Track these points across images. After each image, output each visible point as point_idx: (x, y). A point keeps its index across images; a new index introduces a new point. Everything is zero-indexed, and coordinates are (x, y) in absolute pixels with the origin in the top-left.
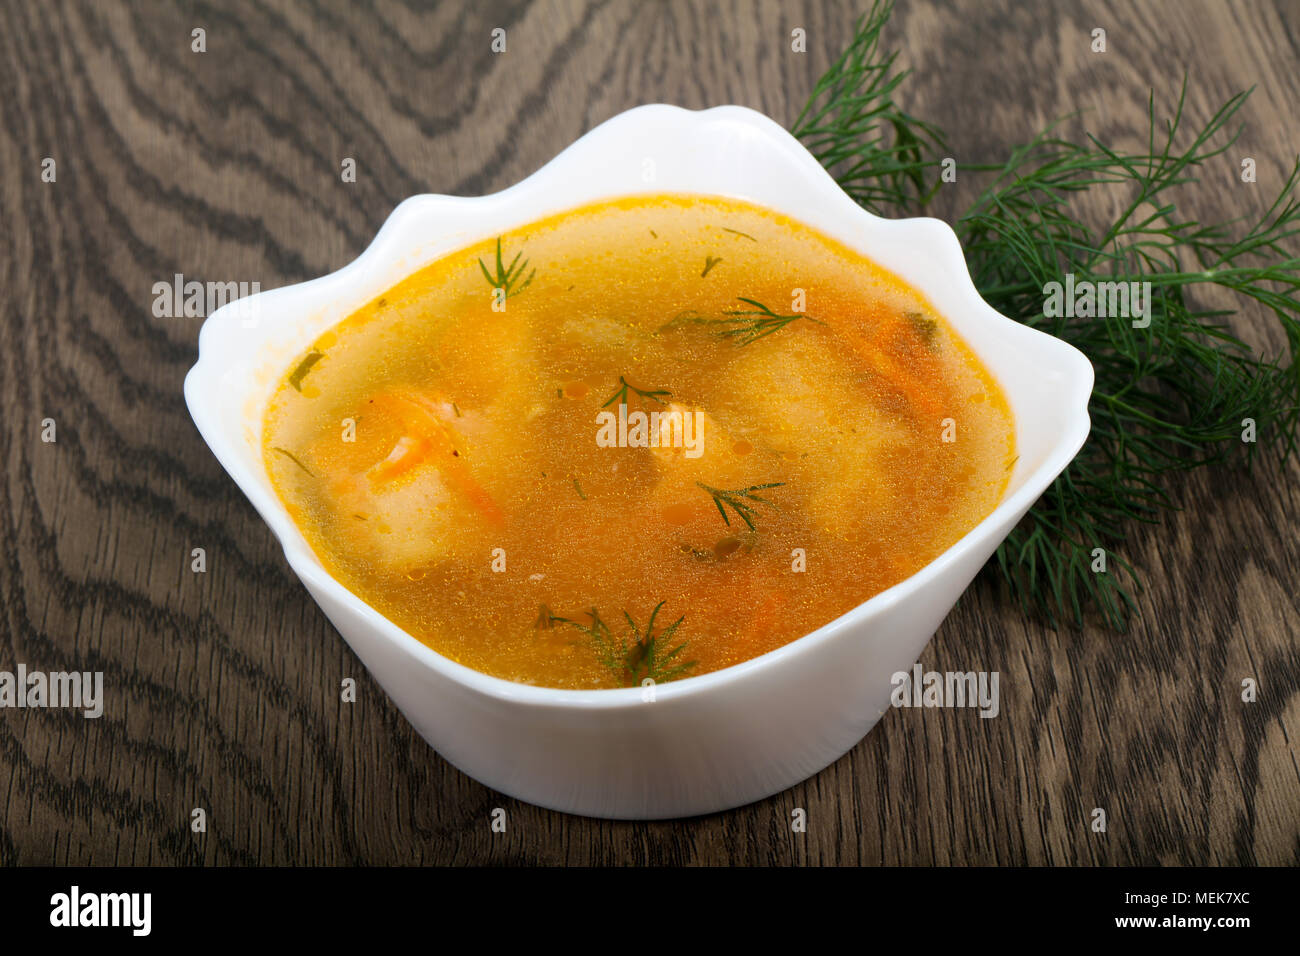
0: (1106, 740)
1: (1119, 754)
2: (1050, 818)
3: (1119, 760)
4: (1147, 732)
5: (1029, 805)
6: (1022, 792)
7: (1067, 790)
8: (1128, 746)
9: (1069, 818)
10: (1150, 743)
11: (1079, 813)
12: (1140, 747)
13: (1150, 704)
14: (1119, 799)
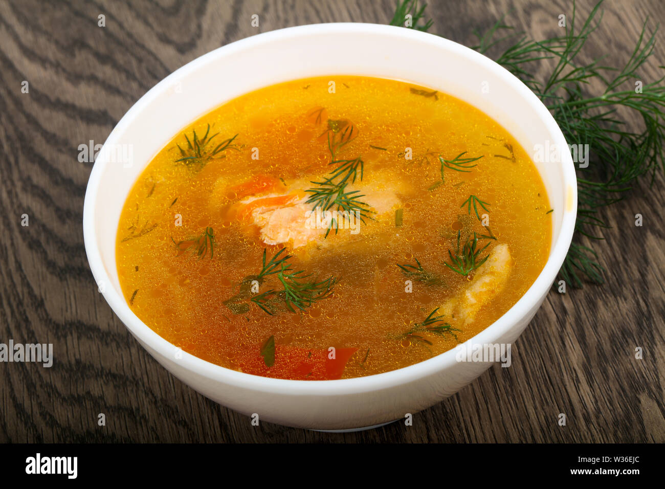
0: (598, 337)
1: (606, 344)
2: (580, 382)
3: (607, 347)
4: (617, 329)
5: (568, 377)
6: (563, 370)
7: (584, 365)
8: (609, 338)
9: (589, 382)
10: (620, 335)
11: (593, 378)
12: (615, 339)
13: (616, 315)
14: (611, 368)
